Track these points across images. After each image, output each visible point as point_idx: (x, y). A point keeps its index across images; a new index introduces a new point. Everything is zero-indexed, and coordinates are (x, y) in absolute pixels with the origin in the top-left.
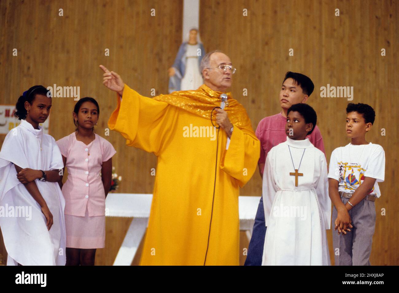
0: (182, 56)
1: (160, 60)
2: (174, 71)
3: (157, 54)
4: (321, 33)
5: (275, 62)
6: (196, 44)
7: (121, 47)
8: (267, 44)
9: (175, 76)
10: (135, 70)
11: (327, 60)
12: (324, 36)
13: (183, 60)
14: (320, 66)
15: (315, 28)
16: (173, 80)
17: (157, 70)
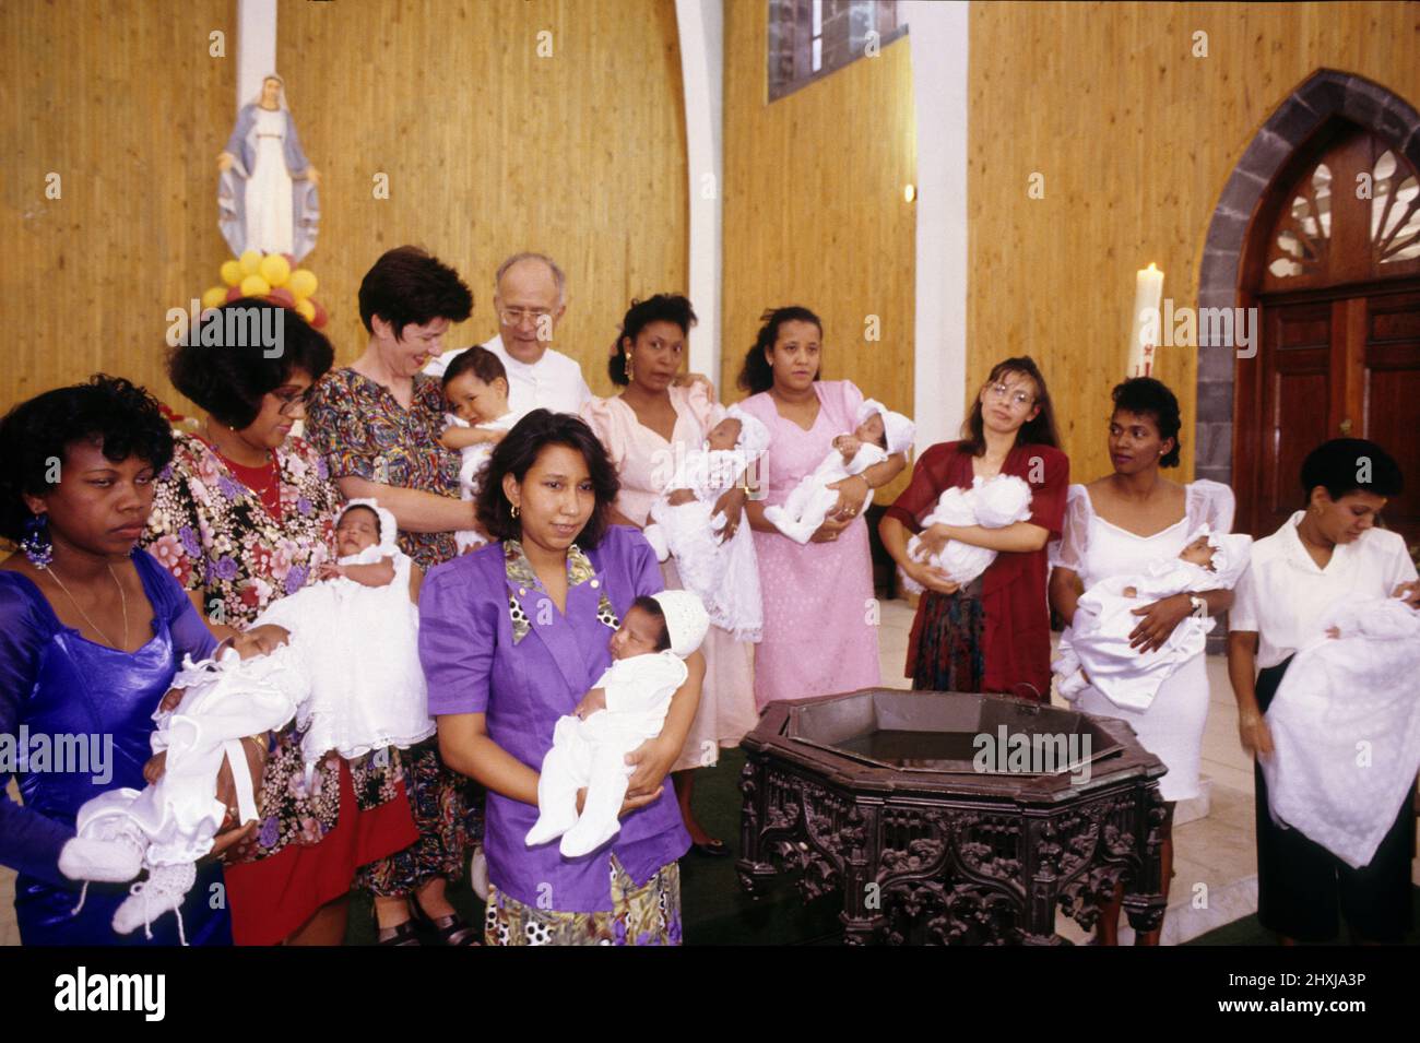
0: (247, 132)
1: (190, 139)
2: (229, 159)
3: (183, 126)
4: (500, 124)
5: (421, 166)
6: (277, 109)
7: (98, 100)
8: (404, 131)
9: (234, 171)
10: (133, 153)
11: (511, 175)
12: (505, 131)
13: (250, 139)
14: (499, 184)
15: (490, 113)
16: (227, 178)
17: (184, 158)
